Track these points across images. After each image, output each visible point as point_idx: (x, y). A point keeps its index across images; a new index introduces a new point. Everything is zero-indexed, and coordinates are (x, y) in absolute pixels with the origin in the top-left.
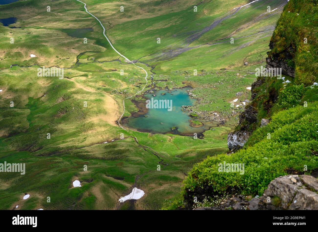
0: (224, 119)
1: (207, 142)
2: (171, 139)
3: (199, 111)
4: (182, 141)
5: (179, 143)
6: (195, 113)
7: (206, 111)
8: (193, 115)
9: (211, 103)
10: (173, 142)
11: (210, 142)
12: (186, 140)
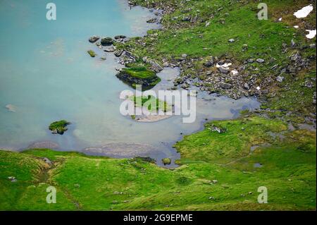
0: (258, 88)
1: (191, 181)
2: (50, 172)
3: (160, 57)
4: (92, 178)
5: (82, 185)
6: (142, 65)
7: (184, 55)
8: (134, 73)
9: (208, 24)
10: (57, 180)
11: (206, 181)
12: (109, 171)
